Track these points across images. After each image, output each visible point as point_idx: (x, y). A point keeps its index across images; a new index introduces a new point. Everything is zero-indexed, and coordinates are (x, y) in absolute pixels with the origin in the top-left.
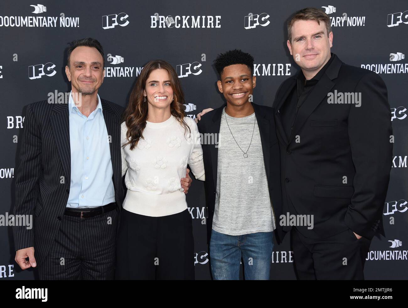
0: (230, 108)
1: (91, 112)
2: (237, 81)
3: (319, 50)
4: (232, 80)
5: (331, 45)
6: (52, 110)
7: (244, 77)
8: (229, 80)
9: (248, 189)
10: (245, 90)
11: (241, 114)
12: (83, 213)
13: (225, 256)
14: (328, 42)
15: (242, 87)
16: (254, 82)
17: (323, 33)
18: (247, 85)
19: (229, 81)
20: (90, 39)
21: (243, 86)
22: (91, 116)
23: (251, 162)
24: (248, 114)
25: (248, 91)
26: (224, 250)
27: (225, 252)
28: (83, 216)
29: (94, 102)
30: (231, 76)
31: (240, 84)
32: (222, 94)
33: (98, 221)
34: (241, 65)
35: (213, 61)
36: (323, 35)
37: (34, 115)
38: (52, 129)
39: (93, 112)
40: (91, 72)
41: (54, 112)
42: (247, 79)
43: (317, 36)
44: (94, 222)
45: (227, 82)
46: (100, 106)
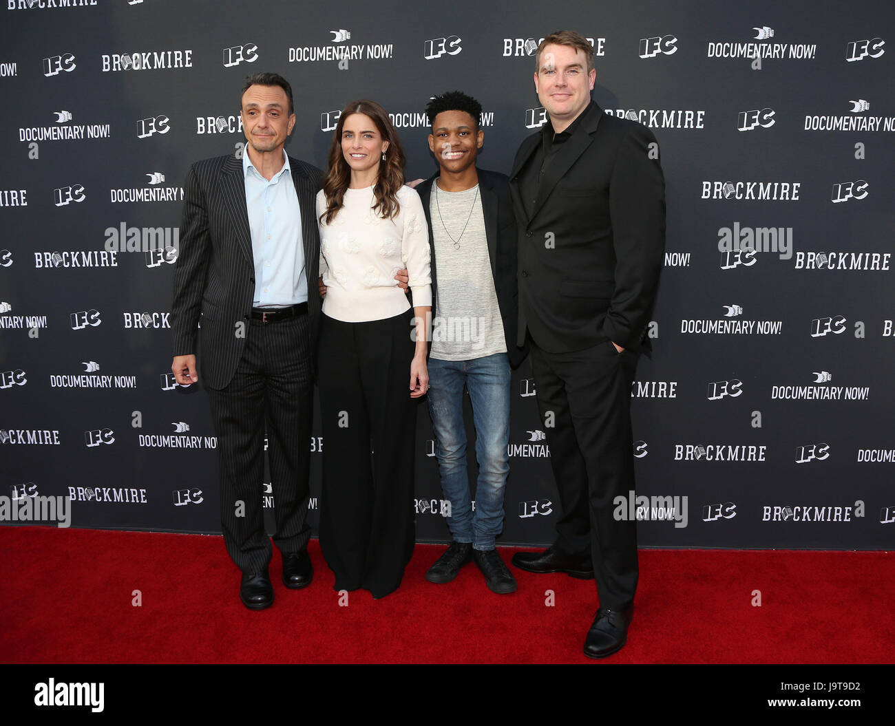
0: (445, 176)
1: (275, 174)
2: (453, 135)
3: (573, 89)
4: (446, 133)
5: (592, 87)
6: (221, 172)
7: (463, 130)
8: (442, 132)
9: (476, 296)
10: (464, 149)
11: (460, 185)
12: (266, 315)
13: (447, 383)
14: (587, 83)
15: (459, 143)
16: (480, 139)
17: (581, 67)
18: (467, 142)
19: (442, 135)
20: (268, 75)
21: (461, 142)
22: (275, 179)
23: (478, 258)
24: (470, 186)
25: (467, 151)
26: (446, 376)
27: (447, 378)
28: (266, 319)
29: (277, 161)
30: (445, 127)
31: (457, 139)
32: (432, 154)
33: (286, 326)
34: (460, 112)
35: (428, 105)
36: (580, 71)
37: (197, 179)
38: (222, 198)
39: (279, 174)
40: (266, 121)
41: (224, 173)
42: (468, 133)
43: (572, 68)
44: (281, 327)
45: (439, 136)
46: (287, 166)
